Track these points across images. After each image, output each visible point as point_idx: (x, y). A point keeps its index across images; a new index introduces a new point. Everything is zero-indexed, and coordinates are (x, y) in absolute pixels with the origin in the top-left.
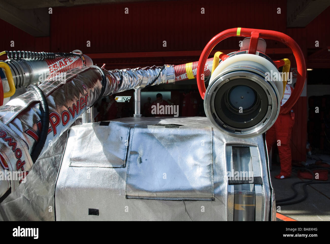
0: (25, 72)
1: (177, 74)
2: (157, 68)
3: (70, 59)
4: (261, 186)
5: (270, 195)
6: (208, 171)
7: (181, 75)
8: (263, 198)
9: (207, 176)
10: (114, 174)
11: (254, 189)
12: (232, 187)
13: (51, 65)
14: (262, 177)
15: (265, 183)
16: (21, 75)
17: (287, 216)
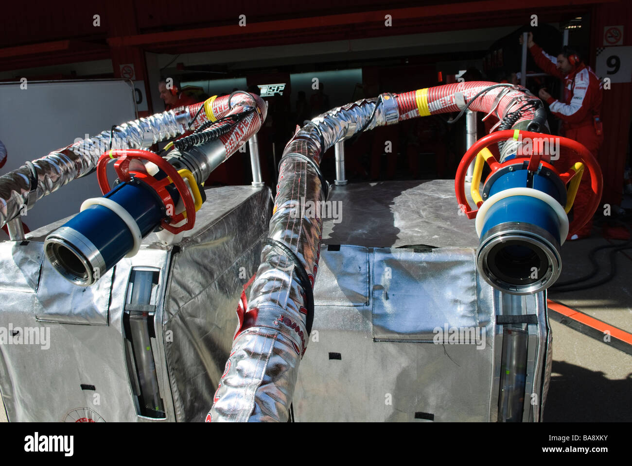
0: (200, 163)
1: (403, 109)
2: (368, 103)
3: (245, 122)
4: (536, 326)
5: (546, 335)
6: (471, 309)
7: (409, 113)
8: (537, 339)
9: (470, 315)
10: (357, 314)
11: (527, 329)
12: (501, 327)
13: (227, 144)
14: (537, 315)
15: (540, 321)
16: (197, 170)
17: (577, 309)
